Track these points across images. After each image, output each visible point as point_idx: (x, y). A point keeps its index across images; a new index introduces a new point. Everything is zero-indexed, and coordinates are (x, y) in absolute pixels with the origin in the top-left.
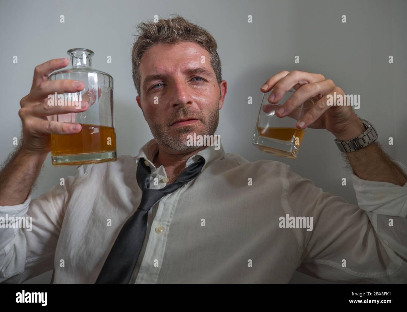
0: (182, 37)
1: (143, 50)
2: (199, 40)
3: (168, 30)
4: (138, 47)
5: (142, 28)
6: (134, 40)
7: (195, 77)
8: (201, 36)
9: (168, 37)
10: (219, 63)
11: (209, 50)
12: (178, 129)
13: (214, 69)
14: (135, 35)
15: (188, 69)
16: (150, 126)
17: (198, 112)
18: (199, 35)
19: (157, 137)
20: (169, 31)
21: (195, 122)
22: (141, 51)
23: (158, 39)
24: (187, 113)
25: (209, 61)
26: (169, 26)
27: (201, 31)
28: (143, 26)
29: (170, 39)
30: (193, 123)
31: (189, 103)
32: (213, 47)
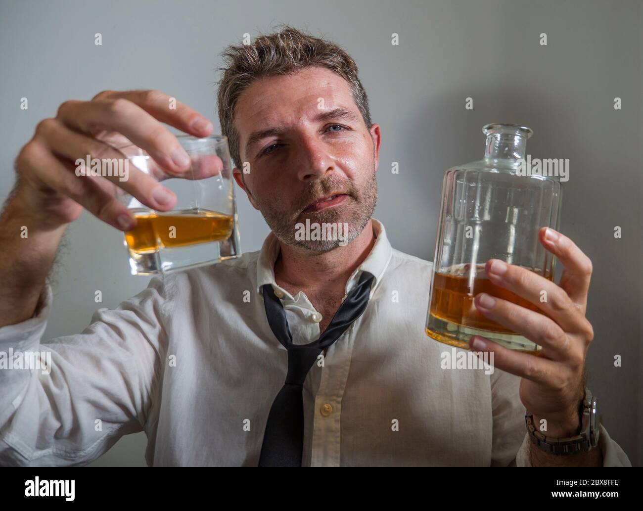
0: (301, 62)
1: (238, 92)
2: (330, 63)
3: (276, 54)
4: (229, 88)
5: (230, 55)
6: (219, 76)
7: (332, 124)
8: (332, 55)
9: (278, 65)
10: (365, 96)
11: (348, 77)
12: (316, 216)
13: (360, 108)
14: (221, 69)
15: (319, 113)
16: (265, 217)
17: (345, 182)
18: (329, 54)
19: (281, 234)
20: (278, 56)
21: (343, 200)
22: (235, 94)
23: (262, 70)
24: (329, 187)
25: (350, 96)
26: (277, 47)
27: (331, 47)
28: (234, 53)
29: (281, 67)
30: (339, 202)
31: (330, 168)
32: (352, 72)
